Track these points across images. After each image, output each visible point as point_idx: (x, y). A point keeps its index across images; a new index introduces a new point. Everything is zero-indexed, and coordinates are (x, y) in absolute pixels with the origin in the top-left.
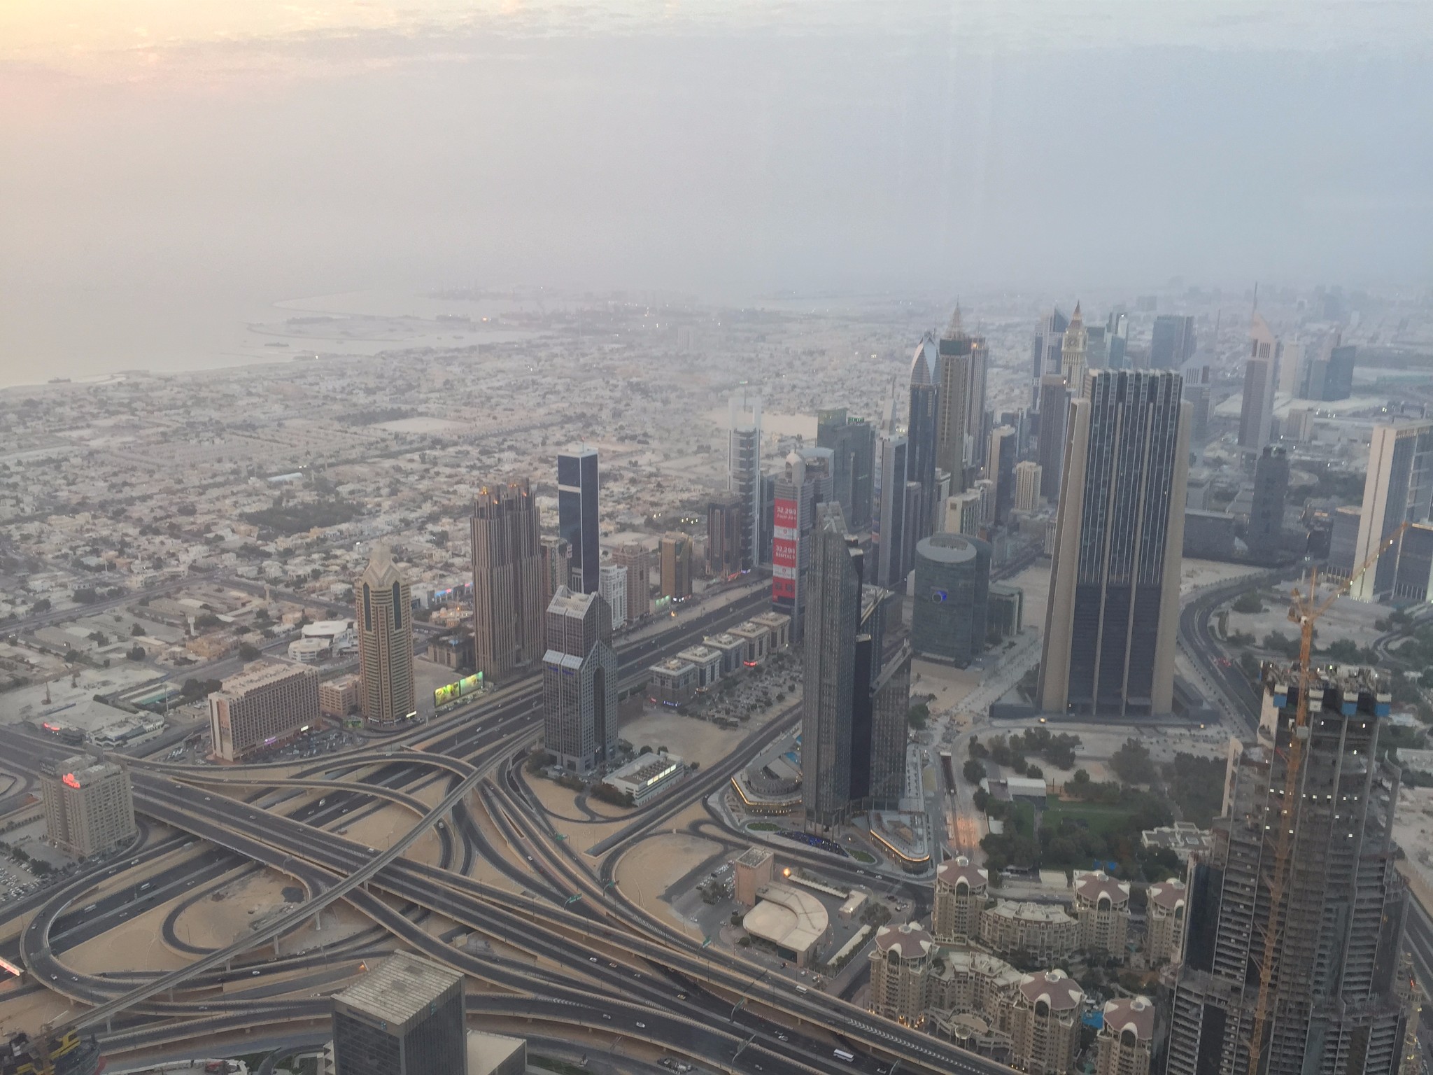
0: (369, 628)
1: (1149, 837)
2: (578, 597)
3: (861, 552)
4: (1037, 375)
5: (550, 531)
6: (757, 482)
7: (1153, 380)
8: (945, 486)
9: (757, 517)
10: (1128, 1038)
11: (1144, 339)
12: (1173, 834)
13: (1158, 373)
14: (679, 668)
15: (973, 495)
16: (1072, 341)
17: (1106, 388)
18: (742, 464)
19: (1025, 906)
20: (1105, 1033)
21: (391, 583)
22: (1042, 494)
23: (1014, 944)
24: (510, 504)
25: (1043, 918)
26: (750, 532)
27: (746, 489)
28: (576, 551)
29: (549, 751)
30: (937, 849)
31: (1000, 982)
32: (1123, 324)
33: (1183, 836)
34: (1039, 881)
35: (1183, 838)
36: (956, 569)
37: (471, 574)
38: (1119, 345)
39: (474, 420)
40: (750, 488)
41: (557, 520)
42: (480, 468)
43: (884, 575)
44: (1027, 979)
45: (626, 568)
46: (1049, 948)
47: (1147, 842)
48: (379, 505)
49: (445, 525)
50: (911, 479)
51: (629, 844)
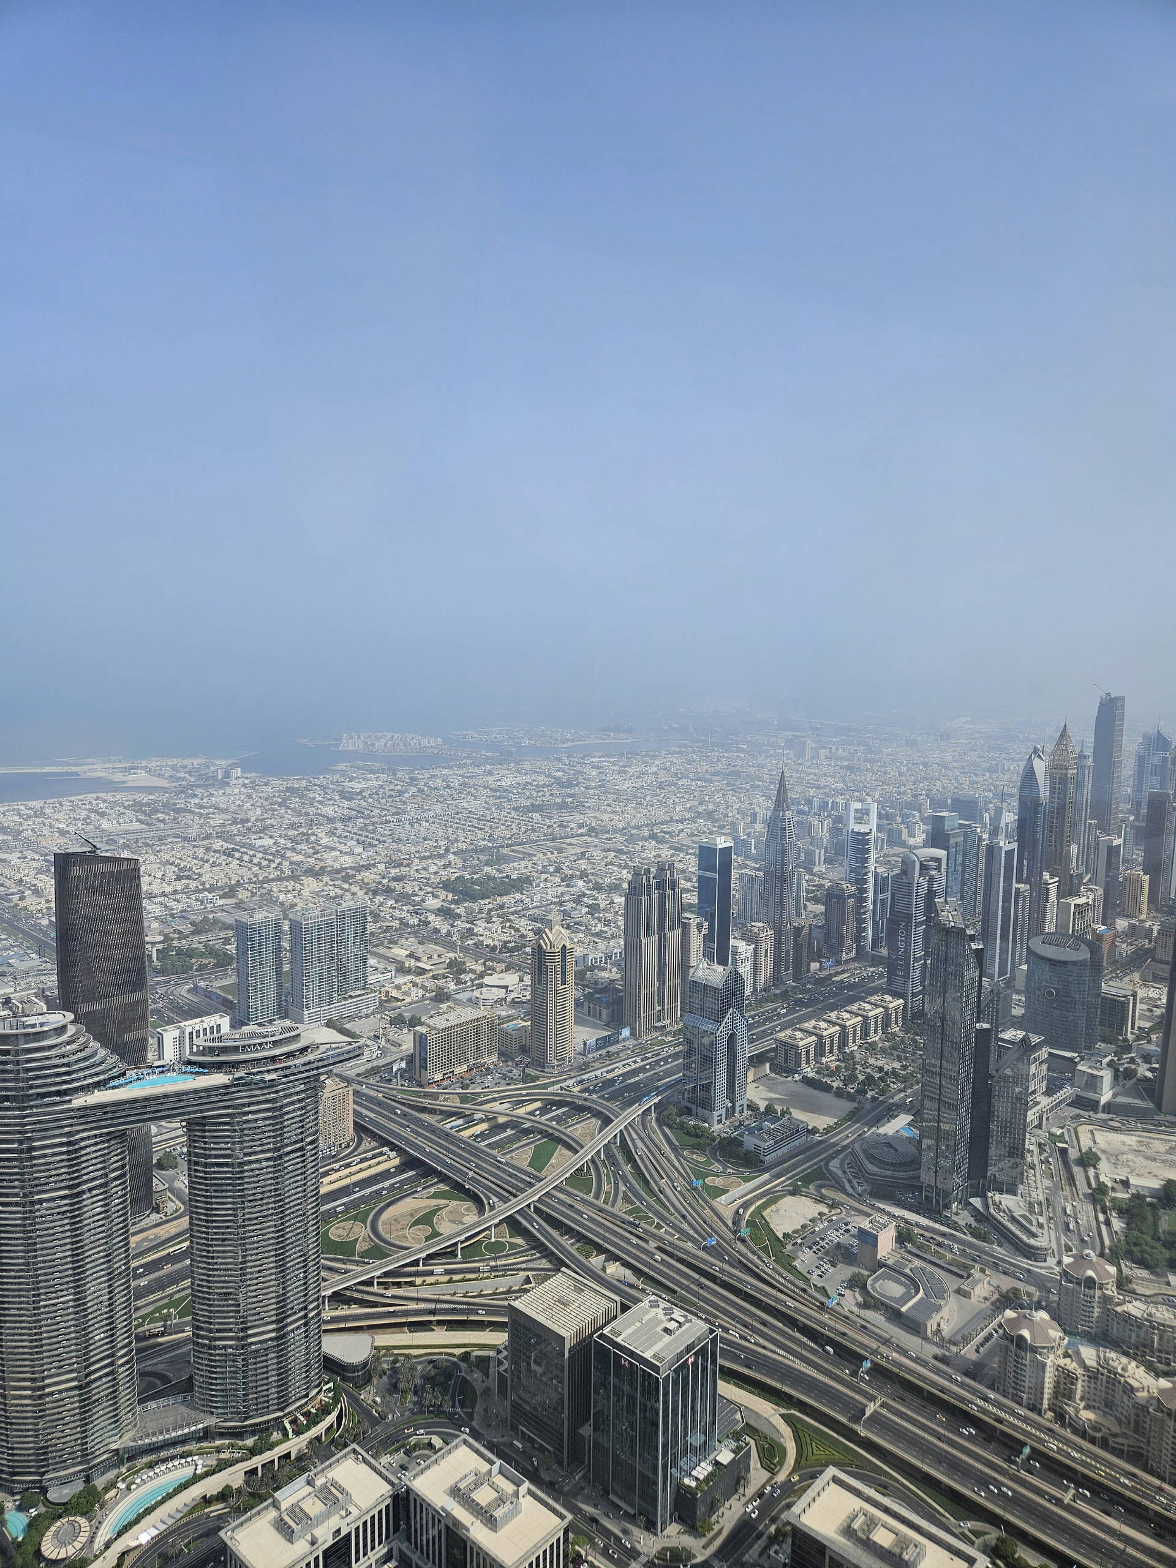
0: (540, 983)
2: (716, 968)
9: (871, 907)
14: (801, 1039)
19: (1156, 1309)
21: (560, 946)
24: (658, 884)
27: (862, 882)
28: (711, 928)
30: (1058, 1239)
31: (1134, 1383)
34: (1168, 1281)
36: (1068, 967)
40: (865, 881)
44: (1163, 1383)
50: (1019, 881)
51: (758, 1198)
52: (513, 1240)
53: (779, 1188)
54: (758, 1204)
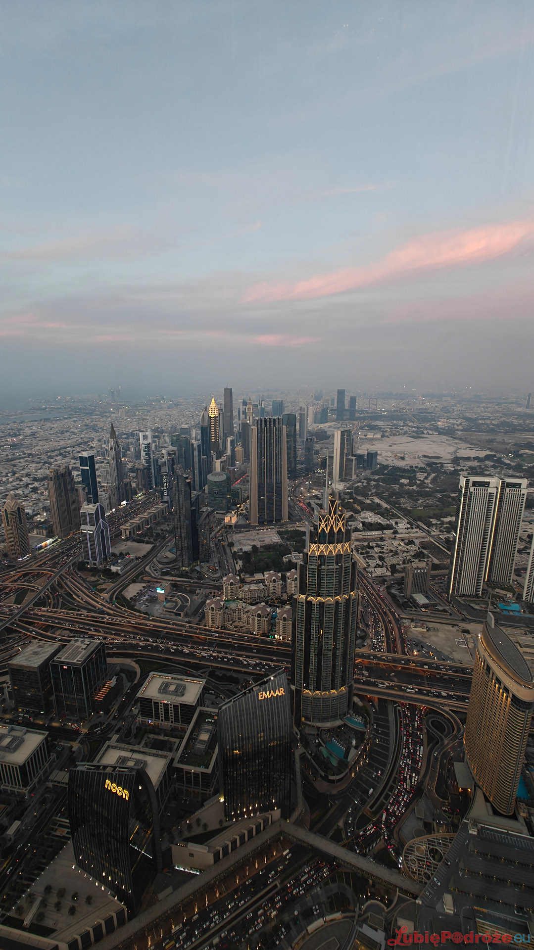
0: (8, 525)
1: (285, 558)
2: (91, 506)
3: (189, 481)
4: (239, 420)
5: (79, 483)
6: (152, 460)
7: (274, 420)
8: (214, 458)
9: (153, 472)
10: (285, 619)
11: (270, 408)
12: (292, 556)
13: (276, 418)
14: (131, 526)
15: (224, 458)
16: (249, 409)
17: (261, 422)
18: (146, 455)
19: (251, 585)
20: (278, 619)
21: (16, 508)
22: (245, 457)
23: (249, 598)
24: (62, 475)
25: (257, 588)
26: (151, 477)
27: (149, 462)
28: (89, 489)
29: (85, 560)
30: (223, 573)
31: (246, 610)
32: (263, 402)
33: (295, 556)
34: (254, 577)
35: (294, 557)
36: (220, 483)
37: (49, 501)
38: (263, 409)
39: (44, 445)
40: (150, 462)
41: (81, 479)
42: (48, 463)
43: (197, 487)
44: (254, 607)
45: (108, 493)
46: (259, 597)
47: (284, 560)
48: (8, 479)
49: (36, 484)
50: (203, 455)
51: (119, 588)
52: (8, 636)
53: (127, 582)
54: (119, 590)
